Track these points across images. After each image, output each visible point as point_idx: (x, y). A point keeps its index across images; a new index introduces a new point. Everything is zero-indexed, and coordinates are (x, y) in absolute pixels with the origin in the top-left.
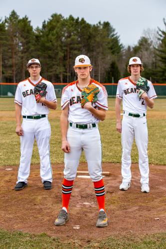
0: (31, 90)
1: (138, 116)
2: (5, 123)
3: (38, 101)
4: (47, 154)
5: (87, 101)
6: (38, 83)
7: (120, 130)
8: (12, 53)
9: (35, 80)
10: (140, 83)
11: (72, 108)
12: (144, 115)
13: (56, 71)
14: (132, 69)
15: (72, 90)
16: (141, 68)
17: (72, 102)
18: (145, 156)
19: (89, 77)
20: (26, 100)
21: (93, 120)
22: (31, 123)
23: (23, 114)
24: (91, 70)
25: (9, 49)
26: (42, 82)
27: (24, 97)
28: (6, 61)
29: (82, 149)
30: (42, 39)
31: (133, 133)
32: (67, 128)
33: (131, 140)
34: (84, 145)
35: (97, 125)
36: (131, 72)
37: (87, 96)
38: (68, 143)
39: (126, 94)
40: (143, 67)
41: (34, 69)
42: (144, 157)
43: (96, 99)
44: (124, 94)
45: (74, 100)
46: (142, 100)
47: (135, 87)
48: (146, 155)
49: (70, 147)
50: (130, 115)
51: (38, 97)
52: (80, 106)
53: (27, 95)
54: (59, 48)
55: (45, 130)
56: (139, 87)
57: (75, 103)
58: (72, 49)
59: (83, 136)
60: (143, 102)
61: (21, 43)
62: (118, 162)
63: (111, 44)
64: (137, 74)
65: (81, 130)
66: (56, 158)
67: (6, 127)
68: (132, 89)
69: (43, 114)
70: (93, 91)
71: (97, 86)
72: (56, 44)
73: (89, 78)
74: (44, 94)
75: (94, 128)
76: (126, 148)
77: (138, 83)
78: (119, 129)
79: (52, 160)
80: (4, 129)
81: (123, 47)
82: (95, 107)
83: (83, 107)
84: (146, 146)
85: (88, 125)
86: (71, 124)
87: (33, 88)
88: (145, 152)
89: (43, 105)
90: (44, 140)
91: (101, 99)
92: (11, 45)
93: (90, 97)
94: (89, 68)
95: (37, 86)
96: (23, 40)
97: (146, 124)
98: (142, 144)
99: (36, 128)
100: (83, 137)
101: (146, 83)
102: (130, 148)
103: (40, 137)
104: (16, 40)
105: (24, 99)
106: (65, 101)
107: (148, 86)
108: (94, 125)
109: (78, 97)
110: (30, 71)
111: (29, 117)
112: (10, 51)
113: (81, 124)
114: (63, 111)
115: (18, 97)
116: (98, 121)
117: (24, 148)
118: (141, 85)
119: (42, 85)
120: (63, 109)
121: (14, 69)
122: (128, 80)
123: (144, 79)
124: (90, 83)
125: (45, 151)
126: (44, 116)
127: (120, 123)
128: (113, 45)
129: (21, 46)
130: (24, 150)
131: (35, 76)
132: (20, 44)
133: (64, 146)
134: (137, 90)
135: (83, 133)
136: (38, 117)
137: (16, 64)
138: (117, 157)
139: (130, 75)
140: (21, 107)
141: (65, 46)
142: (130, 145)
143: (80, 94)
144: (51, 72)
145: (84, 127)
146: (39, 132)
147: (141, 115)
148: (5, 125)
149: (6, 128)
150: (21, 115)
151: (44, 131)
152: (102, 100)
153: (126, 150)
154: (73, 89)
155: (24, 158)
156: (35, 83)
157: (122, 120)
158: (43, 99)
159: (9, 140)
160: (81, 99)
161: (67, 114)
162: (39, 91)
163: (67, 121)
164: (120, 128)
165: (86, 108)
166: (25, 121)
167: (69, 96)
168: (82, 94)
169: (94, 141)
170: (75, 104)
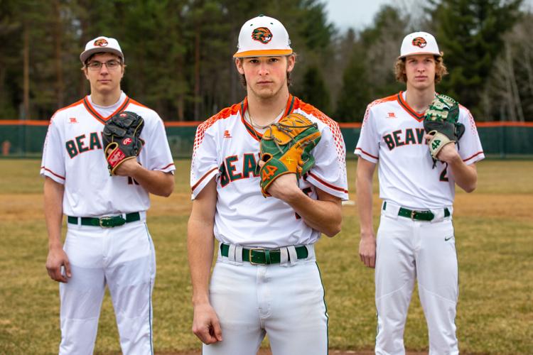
0: (94, 135)
1: (426, 216)
2: (31, 228)
3: (115, 170)
4: (145, 335)
5: (282, 171)
6: (117, 114)
7: (370, 262)
8: (54, 43)
9: (105, 102)
10: (435, 113)
11: (226, 194)
12: (447, 213)
13: (165, 91)
14: (410, 69)
15: (227, 134)
16: (437, 68)
17: (226, 175)
18: (450, 341)
19: (286, 89)
20: (76, 166)
21: (299, 234)
22: (93, 239)
23: (68, 212)
24: (291, 68)
25: (48, 34)
26: (127, 110)
27: (72, 156)
28: (40, 66)
29: (263, 332)
30: (132, 9)
31: (412, 269)
32: (212, 261)
33: (404, 291)
34: (269, 319)
35: (311, 252)
36: (405, 79)
37: (280, 155)
38: (214, 312)
39: (391, 148)
40: (445, 62)
41: (104, 69)
42: (444, 343)
43: (310, 164)
44: (385, 149)
45: (234, 168)
46: (440, 168)
47: (420, 125)
48: (451, 336)
49: (221, 326)
50: (404, 212)
51: (116, 158)
52: (259, 189)
53: (82, 150)
54: (174, 34)
55: (139, 260)
56: (431, 125)
57: (239, 176)
58: (206, 35)
59: (265, 289)
60: (444, 172)
61: (79, 18)
62: (349, 348)
63: (306, 24)
64: (424, 84)
65: (260, 270)
66: (170, 334)
67: (31, 238)
68: (409, 132)
69: (132, 209)
70: (300, 135)
71: (314, 119)
72: (165, 23)
73: (286, 94)
74: (136, 148)
75: (302, 261)
76: (391, 316)
77: (428, 112)
78: (369, 258)
79: (157, 342)
80: (24, 246)
81: (335, 32)
82: (306, 191)
83: (267, 193)
84: (451, 310)
85: (283, 252)
86: (225, 249)
87: (99, 128)
88: (449, 326)
89: (130, 182)
90: (134, 293)
91: (327, 163)
92: (52, 25)
93: (290, 159)
94: (285, 61)
95: (113, 123)
96: (82, 11)
97: (452, 241)
98: (441, 305)
99: (110, 254)
100: (265, 294)
101: (454, 113)
102: (402, 316)
103: (121, 281)
104: (66, 13)
105: (70, 162)
106: (205, 170)
107: (459, 121)
108: (302, 252)
109: (249, 158)
110: (91, 74)
111: (88, 221)
112: (49, 39)
113: (260, 248)
114: (196, 205)
115: (51, 156)
116: (315, 237)
117: (72, 316)
118: (439, 118)
119: (126, 118)
120: (198, 198)
121: (60, 84)
122: (396, 102)
123: (448, 101)
124: (288, 112)
125: (136, 326)
126: (133, 217)
127: (369, 239)
128: (311, 27)
129: (77, 28)
130: (70, 324)
131: (105, 93)
132: (76, 23)
133: (200, 323)
134: (426, 136)
135: (265, 280)
136: (115, 222)
137: (65, 74)
138: (344, 329)
139: (404, 89)
140: (61, 188)
141: (189, 28)
142: (403, 307)
143: (255, 147)
144: (154, 94)
145: (268, 257)
146: (120, 266)
147: (439, 214)
148: (29, 232)
149: (32, 243)
150: (62, 214)
151: (134, 266)
152: (331, 168)
153: (389, 321)
154: (230, 129)
155: (70, 348)
156: (106, 113)
157: (376, 229)
158: (132, 163)
159: (37, 278)
160: (262, 163)
161: (211, 213)
162: (119, 139)
163: (209, 238)
164: (372, 254)
165: (279, 195)
166: (75, 232)
167: (216, 154)
168: (263, 148)
169: (300, 305)
170: (237, 182)
